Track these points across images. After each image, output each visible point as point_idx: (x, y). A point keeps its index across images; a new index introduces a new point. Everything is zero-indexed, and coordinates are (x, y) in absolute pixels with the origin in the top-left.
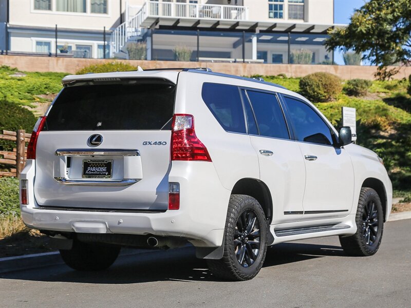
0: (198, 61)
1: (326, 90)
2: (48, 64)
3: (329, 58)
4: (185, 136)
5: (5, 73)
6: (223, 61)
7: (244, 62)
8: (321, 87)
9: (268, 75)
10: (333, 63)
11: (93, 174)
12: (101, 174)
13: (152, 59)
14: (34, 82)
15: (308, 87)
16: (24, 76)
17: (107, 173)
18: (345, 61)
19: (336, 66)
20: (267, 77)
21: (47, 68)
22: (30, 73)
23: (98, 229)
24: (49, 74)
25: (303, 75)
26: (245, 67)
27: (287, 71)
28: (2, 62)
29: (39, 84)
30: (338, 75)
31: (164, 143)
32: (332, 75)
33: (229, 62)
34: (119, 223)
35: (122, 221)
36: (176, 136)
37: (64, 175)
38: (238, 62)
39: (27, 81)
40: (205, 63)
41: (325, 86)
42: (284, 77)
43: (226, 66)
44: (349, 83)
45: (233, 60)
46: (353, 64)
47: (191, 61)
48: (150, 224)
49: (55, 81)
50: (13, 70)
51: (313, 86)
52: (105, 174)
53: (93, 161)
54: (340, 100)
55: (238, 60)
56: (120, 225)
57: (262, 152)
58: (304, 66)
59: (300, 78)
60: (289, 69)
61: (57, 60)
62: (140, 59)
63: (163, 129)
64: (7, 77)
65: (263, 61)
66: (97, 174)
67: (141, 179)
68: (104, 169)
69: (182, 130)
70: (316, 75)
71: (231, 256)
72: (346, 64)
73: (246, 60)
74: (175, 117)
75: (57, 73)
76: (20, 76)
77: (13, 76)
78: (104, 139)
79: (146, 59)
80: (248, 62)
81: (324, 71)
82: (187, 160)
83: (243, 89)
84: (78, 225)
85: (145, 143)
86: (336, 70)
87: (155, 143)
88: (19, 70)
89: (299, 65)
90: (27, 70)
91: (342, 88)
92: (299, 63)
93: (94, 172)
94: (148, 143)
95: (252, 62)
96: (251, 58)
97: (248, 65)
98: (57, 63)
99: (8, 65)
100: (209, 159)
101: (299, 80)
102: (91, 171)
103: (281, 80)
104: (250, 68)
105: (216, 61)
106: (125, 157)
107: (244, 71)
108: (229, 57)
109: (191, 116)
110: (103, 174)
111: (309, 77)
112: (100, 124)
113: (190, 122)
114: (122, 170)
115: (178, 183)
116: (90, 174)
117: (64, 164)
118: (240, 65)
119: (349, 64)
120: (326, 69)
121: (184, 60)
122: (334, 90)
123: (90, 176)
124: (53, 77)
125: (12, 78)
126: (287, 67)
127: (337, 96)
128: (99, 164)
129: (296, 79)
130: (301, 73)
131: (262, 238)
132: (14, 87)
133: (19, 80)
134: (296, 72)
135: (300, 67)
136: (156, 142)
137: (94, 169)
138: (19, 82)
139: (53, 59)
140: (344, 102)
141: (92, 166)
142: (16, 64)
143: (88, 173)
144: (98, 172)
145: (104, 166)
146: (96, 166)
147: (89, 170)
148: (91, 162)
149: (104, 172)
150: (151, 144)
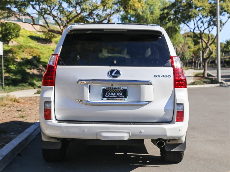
11: (112, 98)
12: (118, 98)
17: (123, 97)
23: (123, 137)
34: (141, 132)
35: (143, 131)
37: (88, 99)
48: (166, 132)
52: (122, 98)
53: (111, 88)
56: (141, 134)
66: (115, 98)
68: (121, 94)
74: (173, 58)
78: (122, 72)
84: (104, 134)
85: (155, 76)
93: (112, 96)
94: (158, 76)
102: (109, 95)
110: (120, 98)
115: (183, 104)
116: (109, 98)
123: (109, 99)
128: (116, 90)
136: (163, 76)
137: (112, 94)
141: (110, 92)
143: (107, 97)
144: (116, 96)
145: (121, 92)
146: (113, 92)
147: (108, 95)
148: (109, 89)
149: (120, 96)
150: (160, 77)
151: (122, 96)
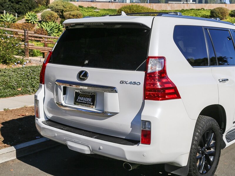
0: (168, 3)
1: (222, 15)
2: (109, 5)
3: (222, 1)
4: (157, 77)
5: (92, 9)
6: (178, 3)
7: (187, 3)
8: (220, 13)
9: (197, 9)
10: (225, 3)
11: (82, 103)
12: (87, 104)
13: (150, 3)
14: (102, 13)
15: (214, 14)
16: (99, 10)
18: (230, 2)
19: (226, 4)
20: (196, 9)
21: (108, 7)
22: (102, 9)
23: (83, 150)
24: (109, 10)
25: (212, 9)
26: (187, 5)
27: (205, 7)
28: (91, 5)
29: (104, 14)
30: (227, 8)
31: (138, 84)
32: (225, 8)
33: (181, 3)
34: (100, 149)
35: (101, 148)
36: (149, 77)
37: (61, 101)
38: (185, 3)
39: (100, 13)
40: (171, 4)
41: (221, 13)
42: (204, 9)
43: (179, 5)
44: (232, 12)
45: (183, 2)
46: (234, 3)
47: (165, 3)
48: (125, 155)
49: (111, 12)
50: (95, 8)
51: (217, 13)
52: (91, 104)
54: (228, 19)
55: (184, 2)
56: (101, 151)
57: (221, 80)
58: (212, 5)
59: (211, 10)
60: (206, 6)
61: (112, 4)
62: (145, 3)
63: (138, 70)
64: (92, 11)
65: (195, 3)
66: (85, 103)
67: (118, 113)
68: (90, 100)
69: (155, 72)
70: (218, 8)
71: (194, 171)
72: (230, 3)
73: (188, 2)
74: (149, 60)
75: (112, 9)
76: (97, 11)
77: (95, 11)
78: (89, 75)
79: (147, 3)
80: (189, 3)
81: (221, 7)
82: (158, 100)
83: (206, 28)
84: (70, 143)
85: (122, 82)
86: (226, 6)
87: (131, 83)
88: (98, 8)
89: (210, 4)
90: (101, 8)
91: (229, 14)
92: (210, 3)
93: (82, 101)
94: (124, 83)
95: (190, 3)
96: (190, 2)
97: (189, 5)
98: (112, 5)
99: (93, 6)
100: (179, 97)
101: (210, 11)
103: (202, 10)
104: (190, 6)
105: (175, 3)
106: (105, 93)
107: (187, 7)
108: (181, 1)
109: (163, 58)
110: (89, 104)
111: (215, 9)
112: (87, 62)
113: (162, 64)
114: (103, 103)
115: (150, 121)
116: (80, 102)
117: (61, 93)
118: (185, 5)
119: (232, 3)
120: (222, 5)
121: (163, 3)
122: (225, 15)
124: (110, 11)
125: (94, 12)
126: (205, 5)
127: (226, 17)
128: (86, 95)
129: (209, 10)
130: (211, 7)
131: (217, 147)
132: (95, 15)
133: (97, 12)
134: (209, 7)
135: (211, 5)
137: (82, 98)
138: (97, 13)
139: (111, 3)
140: (229, 20)
141: (81, 96)
142: (96, 6)
143: (78, 101)
144: (85, 101)
145: (90, 97)
146: (84, 96)
147: (79, 99)
148: (81, 93)
149: (89, 102)
150: (127, 84)
151: (90, 102)
